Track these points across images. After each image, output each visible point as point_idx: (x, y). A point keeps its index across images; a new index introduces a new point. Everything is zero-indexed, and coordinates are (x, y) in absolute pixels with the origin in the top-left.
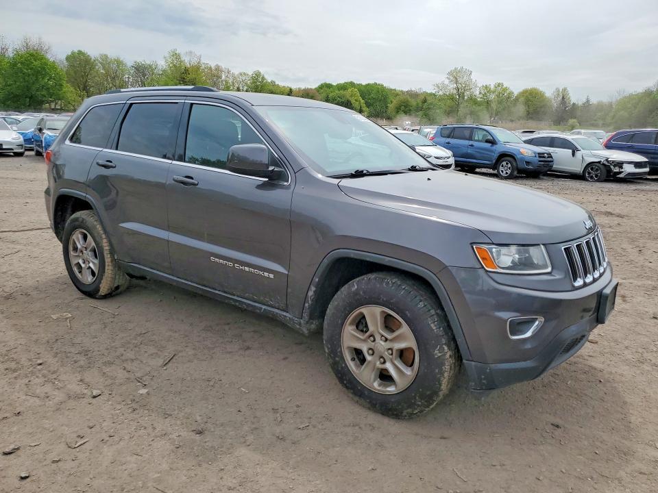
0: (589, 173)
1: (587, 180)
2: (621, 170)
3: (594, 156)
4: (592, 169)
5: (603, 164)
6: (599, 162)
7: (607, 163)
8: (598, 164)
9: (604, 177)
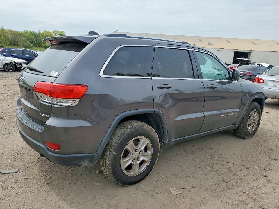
0: (6, 68)
1: (7, 71)
2: (21, 66)
3: (7, 60)
4: (8, 66)
5: (12, 64)
6: (11, 63)
7: (14, 63)
8: (10, 64)
9: (14, 70)
